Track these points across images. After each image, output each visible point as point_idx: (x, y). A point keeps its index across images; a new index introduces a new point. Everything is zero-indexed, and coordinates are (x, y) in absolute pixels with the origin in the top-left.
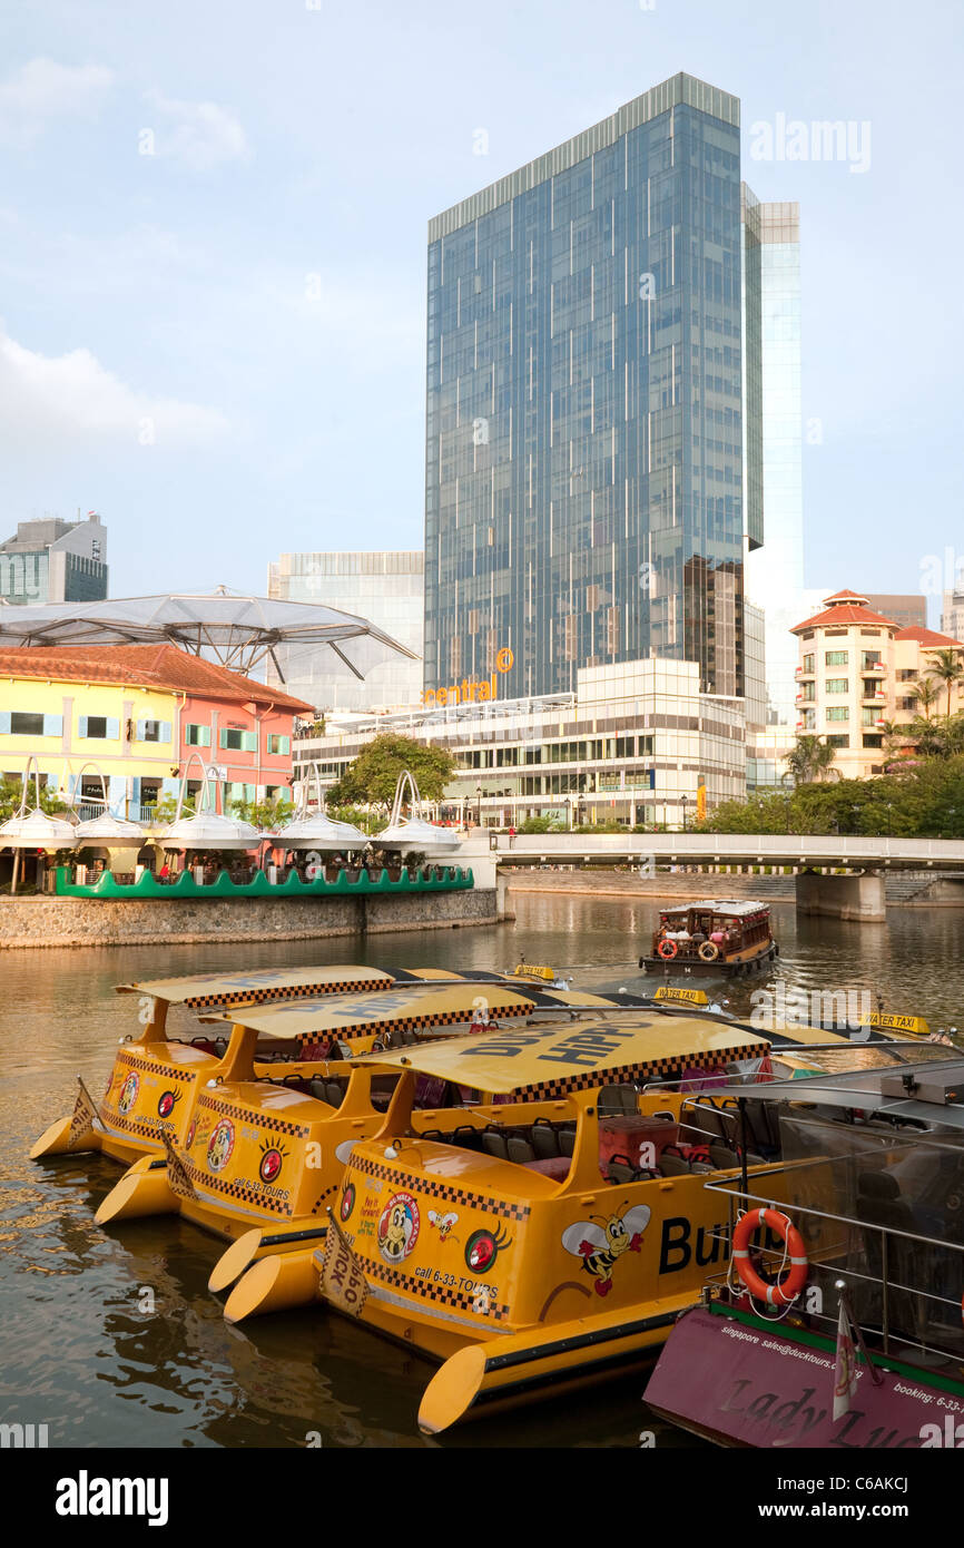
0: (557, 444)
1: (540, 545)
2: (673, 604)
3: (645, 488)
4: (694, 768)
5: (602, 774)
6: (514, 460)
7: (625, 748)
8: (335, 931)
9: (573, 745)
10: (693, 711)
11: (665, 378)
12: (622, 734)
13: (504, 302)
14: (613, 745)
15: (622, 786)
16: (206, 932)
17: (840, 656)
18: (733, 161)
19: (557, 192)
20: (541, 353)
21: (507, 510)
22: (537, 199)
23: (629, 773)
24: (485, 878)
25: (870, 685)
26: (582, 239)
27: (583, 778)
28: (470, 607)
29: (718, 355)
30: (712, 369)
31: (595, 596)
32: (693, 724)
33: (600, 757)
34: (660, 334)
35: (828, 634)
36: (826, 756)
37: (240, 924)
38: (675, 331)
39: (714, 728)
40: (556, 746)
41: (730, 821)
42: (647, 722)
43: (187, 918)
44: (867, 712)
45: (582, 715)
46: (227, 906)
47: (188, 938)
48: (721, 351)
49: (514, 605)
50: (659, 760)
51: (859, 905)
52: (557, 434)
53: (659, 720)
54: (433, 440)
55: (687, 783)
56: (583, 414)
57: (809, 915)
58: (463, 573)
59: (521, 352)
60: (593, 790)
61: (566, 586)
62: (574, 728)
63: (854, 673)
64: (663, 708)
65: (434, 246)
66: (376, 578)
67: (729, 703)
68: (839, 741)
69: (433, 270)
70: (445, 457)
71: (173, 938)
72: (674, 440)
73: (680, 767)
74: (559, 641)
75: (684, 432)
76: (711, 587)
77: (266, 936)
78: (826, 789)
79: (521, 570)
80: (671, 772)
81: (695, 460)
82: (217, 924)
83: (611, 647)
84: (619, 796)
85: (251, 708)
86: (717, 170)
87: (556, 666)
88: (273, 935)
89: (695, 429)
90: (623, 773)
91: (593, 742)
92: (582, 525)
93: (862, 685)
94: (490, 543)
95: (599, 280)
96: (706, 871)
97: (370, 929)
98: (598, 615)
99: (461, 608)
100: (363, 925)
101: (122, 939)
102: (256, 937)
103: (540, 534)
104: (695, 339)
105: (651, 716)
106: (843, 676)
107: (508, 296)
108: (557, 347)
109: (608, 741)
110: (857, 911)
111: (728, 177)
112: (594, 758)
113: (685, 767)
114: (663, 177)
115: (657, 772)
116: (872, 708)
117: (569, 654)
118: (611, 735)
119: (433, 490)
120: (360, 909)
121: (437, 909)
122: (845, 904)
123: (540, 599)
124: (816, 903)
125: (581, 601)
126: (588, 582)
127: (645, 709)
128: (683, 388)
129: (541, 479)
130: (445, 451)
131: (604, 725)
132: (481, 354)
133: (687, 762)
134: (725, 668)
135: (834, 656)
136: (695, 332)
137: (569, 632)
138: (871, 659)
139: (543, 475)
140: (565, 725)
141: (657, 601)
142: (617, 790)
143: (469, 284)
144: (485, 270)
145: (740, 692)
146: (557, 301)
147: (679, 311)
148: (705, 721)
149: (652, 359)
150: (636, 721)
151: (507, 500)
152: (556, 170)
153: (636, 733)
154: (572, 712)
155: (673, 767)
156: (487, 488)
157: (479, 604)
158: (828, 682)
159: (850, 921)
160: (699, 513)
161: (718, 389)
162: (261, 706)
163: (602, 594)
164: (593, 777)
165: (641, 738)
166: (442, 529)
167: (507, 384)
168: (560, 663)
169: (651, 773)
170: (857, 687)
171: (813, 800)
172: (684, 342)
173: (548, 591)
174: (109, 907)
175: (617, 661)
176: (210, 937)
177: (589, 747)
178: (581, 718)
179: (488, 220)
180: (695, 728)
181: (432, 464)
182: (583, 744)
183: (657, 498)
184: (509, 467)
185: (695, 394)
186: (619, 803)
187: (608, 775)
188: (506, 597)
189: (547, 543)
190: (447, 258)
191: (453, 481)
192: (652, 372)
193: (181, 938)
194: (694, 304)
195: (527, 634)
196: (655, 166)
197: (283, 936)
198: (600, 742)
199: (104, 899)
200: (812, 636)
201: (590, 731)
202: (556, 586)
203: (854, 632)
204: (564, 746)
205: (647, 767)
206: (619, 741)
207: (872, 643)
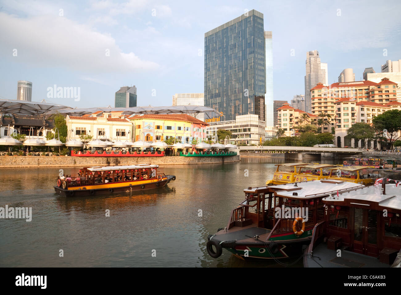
0: (230, 74)
1: (227, 93)
2: (253, 104)
3: (247, 83)
4: (257, 134)
5: (241, 135)
6: (222, 77)
7: (245, 130)
8: (220, 162)
9: (235, 130)
10: (257, 124)
11: (251, 63)
12: (244, 128)
13: (220, 48)
14: (243, 130)
15: (244, 137)
16: (203, 162)
17: (286, 115)
18: (262, 25)
19: (230, 29)
20: (227, 58)
21: (220, 86)
22: (226, 30)
23: (246, 135)
24: (238, 154)
25: (291, 120)
26: (235, 37)
27: (237, 136)
28: (213, 104)
29: (260, 59)
30: (259, 62)
31: (237, 103)
32: (257, 126)
33: (240, 132)
34: (250, 55)
35: (283, 110)
36: (283, 132)
37: (207, 161)
38: (252, 55)
39: (261, 127)
40: (232, 130)
41: (267, 144)
42: (249, 126)
43: (200, 160)
44: (290, 124)
45: (237, 124)
46: (205, 158)
47: (200, 163)
48: (261, 59)
49: (222, 104)
50: (252, 133)
51: (298, 158)
52: (230, 73)
53: (251, 125)
54: (206, 73)
55: (256, 137)
56: (235, 69)
57: (287, 160)
58: (212, 97)
59: (223, 58)
60: (239, 138)
61: (232, 100)
62: (235, 127)
63: (288, 117)
64: (252, 123)
65: (206, 38)
66: (193, 98)
67: (262, 122)
68: (286, 129)
69: (206, 42)
70: (208, 76)
71: (198, 163)
72: (253, 75)
73: (255, 134)
74: (231, 111)
75: (255, 73)
76: (259, 101)
77: (211, 163)
78: (284, 138)
79: (223, 97)
80: (254, 135)
81: (257, 78)
82: (204, 161)
83: (241, 112)
84: (244, 139)
85: (201, 125)
86: (260, 26)
87: (230, 115)
88: (212, 163)
89: (256, 73)
90: (245, 135)
91: (239, 129)
92: (235, 89)
93: (289, 119)
94: (217, 92)
95: (238, 45)
96: (263, 152)
97: (224, 162)
98: (238, 106)
99: (211, 104)
100: (223, 161)
101: (190, 163)
102: (210, 163)
103: (227, 91)
104: (256, 56)
105: (250, 125)
106: (286, 118)
107: (220, 47)
108: (230, 57)
109: (242, 129)
110: (297, 159)
111: (262, 28)
112: (239, 132)
113: (256, 134)
114: (250, 27)
115: (251, 135)
116: (291, 124)
117: (233, 113)
118: (242, 128)
119: (206, 82)
120: (223, 159)
121: (232, 158)
122: (295, 158)
123: (227, 103)
124: (289, 158)
125: (235, 104)
126: (236, 100)
127: (249, 123)
128: (254, 65)
129: (227, 81)
130: (208, 75)
131: (241, 126)
132: (215, 58)
133: (256, 133)
134: (262, 116)
135: (284, 115)
136: (256, 55)
137: (233, 109)
138: (291, 115)
139: (227, 80)
140: (233, 126)
141: (249, 104)
142: (243, 138)
143: (213, 45)
144: (216, 43)
145: (264, 120)
146: (230, 49)
147: (253, 51)
148: (259, 125)
149: (248, 60)
150: (247, 126)
151: (220, 85)
152: (230, 25)
153: (247, 128)
154: (235, 124)
155: (254, 134)
156: (217, 82)
157: (215, 104)
158: (284, 119)
159: (296, 161)
160: (257, 88)
161: (260, 65)
162: (203, 124)
163: (239, 103)
164: (239, 135)
165: (248, 129)
166: (207, 90)
167: (220, 63)
168: (231, 114)
169: (250, 135)
170: (289, 120)
171: (282, 140)
172: (254, 57)
173: (228, 101)
174: (188, 158)
175: (242, 115)
176: (203, 163)
177: (238, 130)
178: (236, 125)
179: (216, 34)
180: (258, 127)
181: (206, 78)
182: (237, 130)
183: (250, 85)
184: (221, 78)
185: (256, 66)
186: (244, 140)
187: (242, 135)
188: (220, 102)
189: (228, 93)
190: (208, 40)
191: (210, 81)
192: (249, 62)
193: (199, 163)
194: (256, 50)
195: (224, 109)
196: (249, 25)
197: (213, 163)
198: (240, 129)
199: (188, 157)
200: (281, 111)
201: (238, 127)
202: (230, 101)
203: (288, 110)
204: (233, 130)
205: (249, 134)
206: (244, 129)
207: (291, 112)
